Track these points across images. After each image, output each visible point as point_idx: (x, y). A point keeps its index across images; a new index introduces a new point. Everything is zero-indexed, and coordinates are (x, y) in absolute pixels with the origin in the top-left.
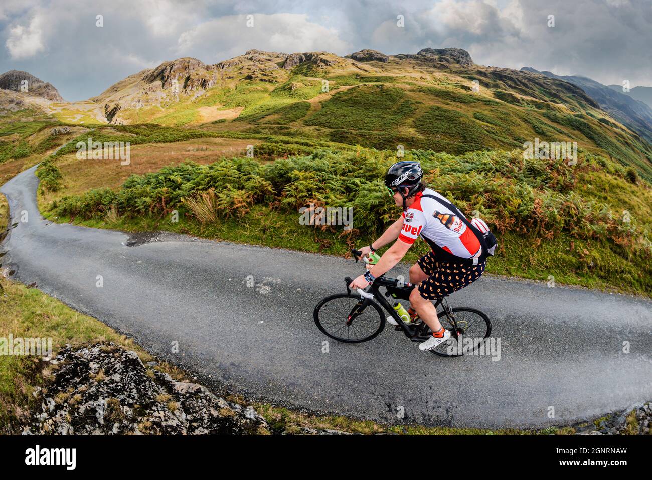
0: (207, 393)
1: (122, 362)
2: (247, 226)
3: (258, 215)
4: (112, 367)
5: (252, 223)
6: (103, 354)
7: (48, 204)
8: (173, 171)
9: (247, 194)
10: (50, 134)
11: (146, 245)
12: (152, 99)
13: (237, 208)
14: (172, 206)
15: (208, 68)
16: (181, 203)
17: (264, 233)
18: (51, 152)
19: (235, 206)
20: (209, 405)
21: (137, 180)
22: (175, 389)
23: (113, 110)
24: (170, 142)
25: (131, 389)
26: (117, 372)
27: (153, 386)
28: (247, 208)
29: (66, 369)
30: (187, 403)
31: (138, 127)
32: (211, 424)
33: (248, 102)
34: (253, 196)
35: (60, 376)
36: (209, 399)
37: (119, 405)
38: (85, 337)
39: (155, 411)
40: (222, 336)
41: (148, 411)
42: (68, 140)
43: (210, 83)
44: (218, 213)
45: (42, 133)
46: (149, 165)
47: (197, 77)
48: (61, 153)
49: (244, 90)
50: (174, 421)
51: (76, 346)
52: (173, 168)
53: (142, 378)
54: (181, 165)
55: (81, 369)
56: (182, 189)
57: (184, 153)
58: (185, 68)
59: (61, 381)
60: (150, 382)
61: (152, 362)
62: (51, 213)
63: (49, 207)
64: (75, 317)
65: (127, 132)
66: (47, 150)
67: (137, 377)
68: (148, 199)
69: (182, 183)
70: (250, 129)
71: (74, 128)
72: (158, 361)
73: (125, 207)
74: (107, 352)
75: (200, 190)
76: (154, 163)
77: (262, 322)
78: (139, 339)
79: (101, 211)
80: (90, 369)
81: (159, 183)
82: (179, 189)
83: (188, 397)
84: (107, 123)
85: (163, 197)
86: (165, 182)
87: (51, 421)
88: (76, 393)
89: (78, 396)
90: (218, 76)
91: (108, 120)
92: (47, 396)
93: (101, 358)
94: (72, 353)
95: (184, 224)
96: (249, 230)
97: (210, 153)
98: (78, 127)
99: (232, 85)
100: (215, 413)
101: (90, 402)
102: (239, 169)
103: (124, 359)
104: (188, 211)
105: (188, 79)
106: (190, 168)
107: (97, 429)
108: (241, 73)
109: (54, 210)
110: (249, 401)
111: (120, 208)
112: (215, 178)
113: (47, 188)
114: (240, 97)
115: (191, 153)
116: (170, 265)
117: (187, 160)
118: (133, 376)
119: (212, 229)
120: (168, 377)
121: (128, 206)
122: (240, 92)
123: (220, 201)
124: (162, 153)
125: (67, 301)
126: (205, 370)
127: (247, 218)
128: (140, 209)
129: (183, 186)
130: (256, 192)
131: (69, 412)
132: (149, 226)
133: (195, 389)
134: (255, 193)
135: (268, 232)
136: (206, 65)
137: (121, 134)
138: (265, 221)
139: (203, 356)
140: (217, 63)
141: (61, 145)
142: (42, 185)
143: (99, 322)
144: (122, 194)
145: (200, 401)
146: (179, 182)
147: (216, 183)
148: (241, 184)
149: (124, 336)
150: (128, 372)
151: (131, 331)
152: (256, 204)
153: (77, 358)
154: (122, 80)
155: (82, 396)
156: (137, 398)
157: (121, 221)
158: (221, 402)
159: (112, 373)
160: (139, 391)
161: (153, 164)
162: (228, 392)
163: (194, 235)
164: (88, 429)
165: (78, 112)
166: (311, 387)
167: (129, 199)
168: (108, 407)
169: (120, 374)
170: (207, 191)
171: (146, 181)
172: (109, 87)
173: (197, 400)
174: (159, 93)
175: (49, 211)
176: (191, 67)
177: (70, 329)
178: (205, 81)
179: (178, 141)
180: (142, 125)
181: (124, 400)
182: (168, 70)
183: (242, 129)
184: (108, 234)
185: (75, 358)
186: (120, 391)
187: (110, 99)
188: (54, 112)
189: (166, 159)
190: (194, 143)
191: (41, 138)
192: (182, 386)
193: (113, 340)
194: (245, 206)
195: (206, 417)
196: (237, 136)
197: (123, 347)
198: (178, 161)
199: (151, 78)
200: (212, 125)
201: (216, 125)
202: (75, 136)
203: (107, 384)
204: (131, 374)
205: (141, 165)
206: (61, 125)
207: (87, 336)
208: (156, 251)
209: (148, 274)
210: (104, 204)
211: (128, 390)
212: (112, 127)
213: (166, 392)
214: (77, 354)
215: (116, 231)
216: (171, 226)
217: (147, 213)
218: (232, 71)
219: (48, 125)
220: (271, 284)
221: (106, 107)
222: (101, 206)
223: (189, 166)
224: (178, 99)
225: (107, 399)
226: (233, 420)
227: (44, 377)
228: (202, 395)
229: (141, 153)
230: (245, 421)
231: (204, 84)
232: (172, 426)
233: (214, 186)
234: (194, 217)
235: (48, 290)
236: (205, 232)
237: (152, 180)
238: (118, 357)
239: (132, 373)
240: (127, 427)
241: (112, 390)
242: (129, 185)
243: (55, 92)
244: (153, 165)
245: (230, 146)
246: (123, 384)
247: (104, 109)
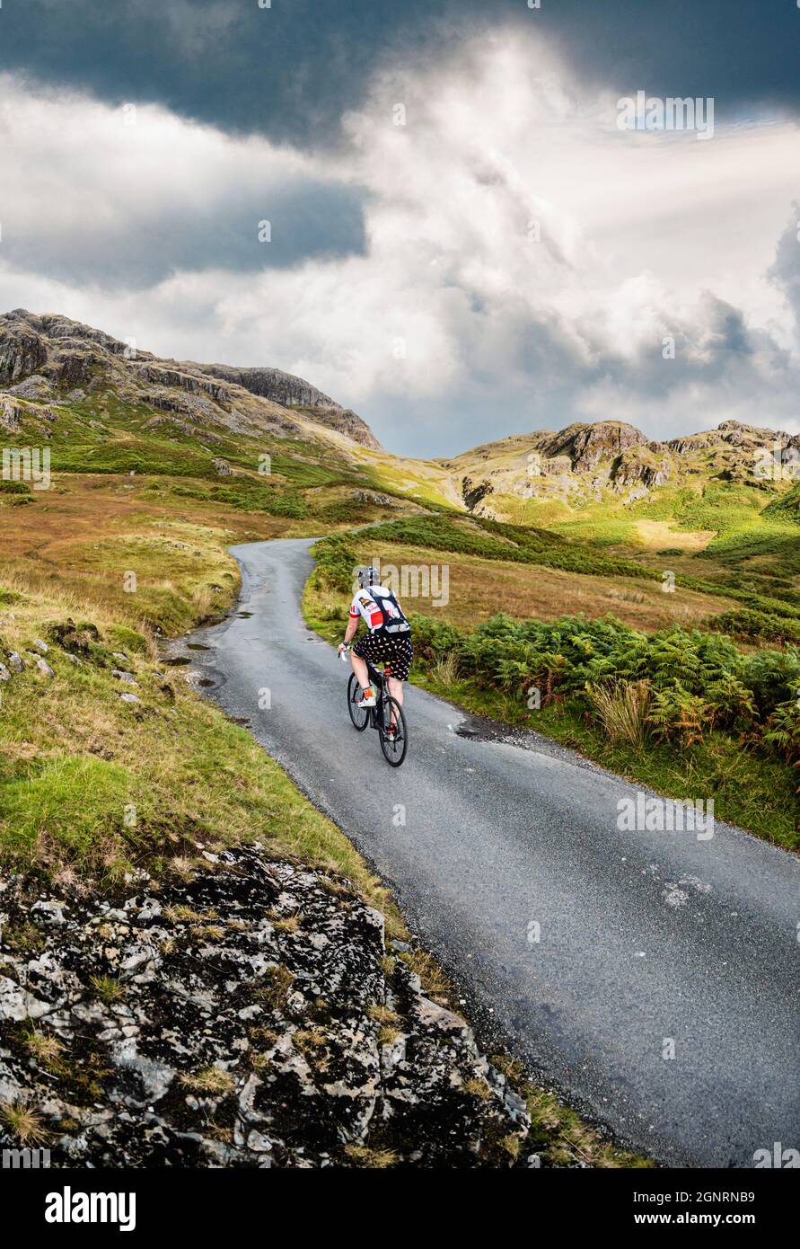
0: (470, 1043)
1: (346, 921)
2: (690, 767)
3: (716, 752)
4: (323, 920)
5: (699, 763)
6: (317, 892)
7: (324, 608)
8: (581, 630)
9: (706, 707)
10: (350, 496)
11: (493, 744)
12: (552, 487)
13: (683, 728)
14: (563, 692)
15: (653, 448)
16: (583, 693)
17: (715, 788)
18: (348, 527)
19: (679, 724)
20: (456, 1063)
21: (509, 625)
22: (414, 1010)
23: (477, 490)
24: (579, 572)
25: (333, 972)
26: (325, 933)
27: (378, 985)
28: (699, 733)
29: (228, 880)
30: (421, 1043)
31: (523, 530)
32: (433, 1094)
33: (723, 524)
34: (717, 712)
35: (202, 882)
36: (465, 1055)
37: (288, 985)
38: (301, 848)
39: (349, 1027)
40: (559, 954)
41: (337, 1021)
42: (385, 517)
43: (659, 476)
44: (645, 728)
45: (334, 490)
46: (533, 604)
47: (634, 460)
48: (368, 535)
49: (718, 498)
50: (370, 1058)
51: (274, 854)
52: (582, 624)
53: (367, 964)
54: (598, 621)
55: (258, 895)
56: (590, 667)
57: (601, 598)
58: (613, 441)
59: (203, 890)
60: (378, 976)
61: (402, 944)
62: (325, 624)
63: (324, 614)
64: (301, 808)
65: (502, 534)
66: (341, 520)
67: (358, 959)
68: (523, 666)
69: (592, 656)
70: (724, 576)
71: (400, 501)
72: (414, 947)
73: (473, 666)
74: (328, 891)
75: (623, 677)
76: (544, 603)
77: (642, 954)
78: (403, 897)
79: (426, 657)
80: (277, 902)
81: (549, 643)
82: (585, 665)
83: (430, 1034)
84: (465, 509)
85: (551, 671)
86: (562, 645)
87: (124, 930)
88: (219, 923)
89: (218, 931)
90: (673, 466)
91: (467, 504)
92: (152, 894)
93: (310, 896)
94: (258, 862)
95: (577, 731)
96: (691, 776)
97: (648, 609)
98: (407, 502)
99: (696, 485)
100: (455, 1080)
101: (234, 951)
102: (700, 655)
103: (355, 918)
104: (590, 709)
105: (618, 462)
106: (613, 632)
107: (212, 992)
108: (711, 465)
109: (334, 623)
110: (527, 1077)
111: (464, 664)
112: (656, 663)
113: (329, 583)
114: (711, 511)
115: (614, 601)
116: (525, 795)
117: (610, 615)
118: (352, 954)
119: (624, 755)
120: (416, 983)
121: (482, 666)
122: (711, 502)
123: (656, 707)
124: (561, 588)
125: (298, 776)
126: (489, 997)
127: (694, 752)
128: (501, 680)
129: (594, 663)
130: (723, 707)
131: (177, 940)
132: (510, 713)
133: (452, 1026)
134: (721, 709)
135: (722, 789)
136: (650, 441)
137: (490, 535)
138: (724, 765)
139: (501, 974)
140: (671, 439)
141: (372, 521)
142: (319, 574)
143: (343, 837)
144: (475, 644)
145: (446, 1050)
146: (588, 652)
147: (655, 671)
148: (700, 683)
149: (377, 880)
150: (346, 941)
151: (397, 877)
152: (717, 728)
153: (262, 873)
154: (497, 441)
155: (227, 934)
156: (332, 990)
157: (458, 687)
158: (482, 1067)
159: (315, 930)
160: (345, 980)
161: (541, 603)
162: (502, 1049)
163: (588, 756)
164: (192, 982)
165: (410, 475)
166: (646, 1096)
167: (485, 656)
168: (265, 975)
169: (330, 938)
170: (636, 684)
171: (526, 633)
172: (472, 447)
173: (442, 1045)
174: (567, 481)
175: (322, 620)
176: (624, 441)
177: (278, 821)
178: (648, 470)
179: (593, 573)
180: (531, 529)
181: (304, 982)
182: (583, 440)
183: (709, 573)
184: (427, 699)
185: (257, 871)
186: (308, 966)
187: (473, 468)
188: (362, 463)
189: (567, 601)
190: (621, 584)
191: (331, 498)
192: (429, 1011)
193: (353, 877)
194: (697, 728)
195: (435, 1078)
196: (699, 585)
197: (365, 896)
198: (588, 608)
199: (552, 449)
200: (658, 557)
201: (664, 559)
202: (400, 515)
203: (291, 942)
204: (351, 947)
205: (520, 600)
206: (374, 489)
207: (305, 848)
208: (508, 762)
209: (477, 796)
210: (434, 647)
211: (326, 971)
212: (475, 518)
213: (394, 1006)
214: (266, 868)
215: (443, 700)
216: (550, 726)
217: (512, 691)
218: (695, 459)
219: (349, 481)
220: (690, 890)
221: (466, 482)
222: (429, 648)
223: (611, 627)
224: (599, 496)
225: (272, 964)
226: (477, 1104)
227: (170, 868)
228: (457, 1042)
229: (523, 580)
230: (496, 1113)
231: (647, 476)
232: (360, 1063)
233: (651, 677)
234: (598, 724)
235: (270, 742)
236: (610, 756)
237: (537, 634)
238: (345, 909)
239: (353, 947)
240: (274, 1021)
241: (294, 955)
242: (491, 631)
243: (365, 430)
244: (540, 605)
245: (685, 602)
246: (324, 957)
247: (460, 484)
